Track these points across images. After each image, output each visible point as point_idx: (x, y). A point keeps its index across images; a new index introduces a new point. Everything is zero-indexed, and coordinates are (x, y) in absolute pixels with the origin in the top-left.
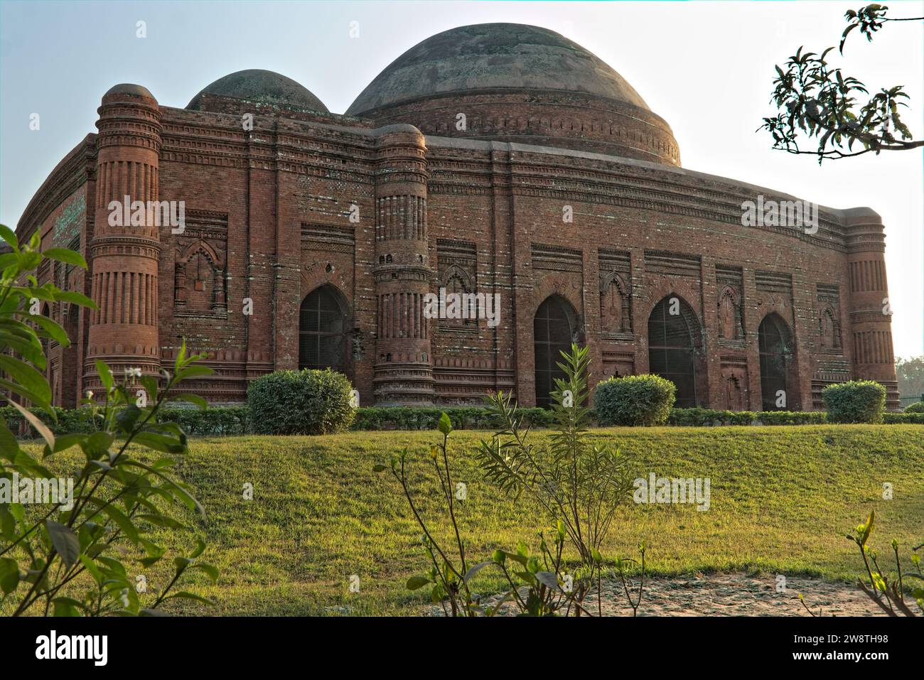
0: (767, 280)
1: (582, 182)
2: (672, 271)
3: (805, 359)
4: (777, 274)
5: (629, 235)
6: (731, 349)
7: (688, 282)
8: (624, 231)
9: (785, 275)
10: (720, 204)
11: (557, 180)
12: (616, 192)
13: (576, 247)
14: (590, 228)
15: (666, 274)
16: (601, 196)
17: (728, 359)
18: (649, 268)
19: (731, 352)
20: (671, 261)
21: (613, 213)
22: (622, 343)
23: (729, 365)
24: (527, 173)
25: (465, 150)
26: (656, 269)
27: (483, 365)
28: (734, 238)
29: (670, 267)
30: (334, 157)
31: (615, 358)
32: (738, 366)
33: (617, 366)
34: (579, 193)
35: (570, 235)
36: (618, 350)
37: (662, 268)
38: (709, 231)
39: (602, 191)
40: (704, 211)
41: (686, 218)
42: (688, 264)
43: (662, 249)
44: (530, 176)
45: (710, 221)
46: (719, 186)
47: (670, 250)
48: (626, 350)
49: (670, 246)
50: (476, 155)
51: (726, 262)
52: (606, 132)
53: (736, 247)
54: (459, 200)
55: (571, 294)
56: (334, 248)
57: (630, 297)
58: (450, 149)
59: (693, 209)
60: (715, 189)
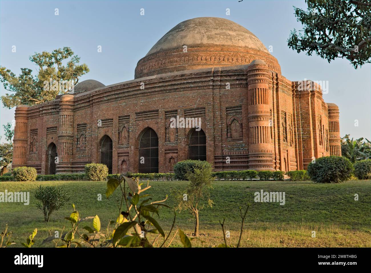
0: (192, 112)
1: (114, 94)
2: (148, 118)
3: (210, 146)
4: (198, 109)
5: (130, 109)
6: (170, 146)
7: (154, 121)
8: (128, 108)
9: (202, 108)
10: (169, 85)
11: (106, 97)
12: (126, 94)
13: (111, 118)
14: (116, 110)
15: (145, 120)
16: (121, 97)
17: (169, 150)
18: (138, 119)
19: (170, 147)
20: (147, 115)
21: (125, 102)
22: (124, 149)
23: (169, 153)
24: (96, 98)
25: (85, 95)
26: (141, 119)
27: (86, 160)
28: (175, 98)
29: (146, 117)
30: (53, 109)
31: (123, 155)
32: (174, 153)
33: (124, 157)
34: (113, 99)
35: (110, 114)
36: (123, 151)
37: (143, 118)
38: (163, 98)
39: (120, 95)
40: (161, 91)
41: (153, 96)
42: (154, 114)
43: (142, 111)
44: (97, 98)
45: (165, 94)
46: (169, 78)
47: (145, 110)
48: (126, 151)
49: (146, 109)
50: (88, 96)
51: (170, 109)
52: (160, 65)
53: (176, 101)
54: (83, 111)
55: (109, 134)
56: (53, 133)
57: (129, 131)
58: (81, 96)
59: (156, 91)
60: (168, 80)
